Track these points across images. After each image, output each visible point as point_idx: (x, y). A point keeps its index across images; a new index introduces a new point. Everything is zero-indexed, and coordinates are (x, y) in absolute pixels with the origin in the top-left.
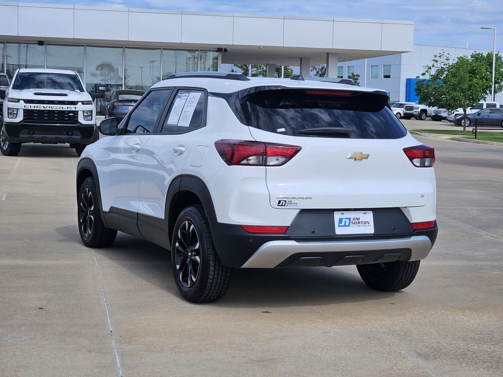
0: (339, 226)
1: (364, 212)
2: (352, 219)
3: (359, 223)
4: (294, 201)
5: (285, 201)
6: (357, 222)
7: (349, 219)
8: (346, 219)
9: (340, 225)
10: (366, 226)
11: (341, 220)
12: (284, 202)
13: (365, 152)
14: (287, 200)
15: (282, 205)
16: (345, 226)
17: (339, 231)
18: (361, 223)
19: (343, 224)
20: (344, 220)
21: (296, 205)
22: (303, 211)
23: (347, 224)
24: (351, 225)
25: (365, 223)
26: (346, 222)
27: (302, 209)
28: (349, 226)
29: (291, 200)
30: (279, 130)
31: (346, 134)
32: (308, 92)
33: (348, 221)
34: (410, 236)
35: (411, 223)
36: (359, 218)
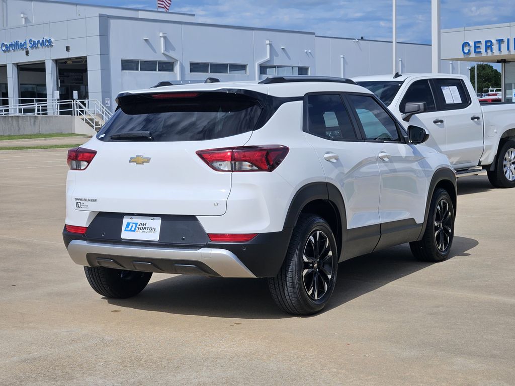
0: (125, 230)
1: (152, 218)
2: (139, 224)
3: (145, 229)
6: (144, 227)
7: (136, 224)
8: (133, 223)
9: (127, 229)
10: (152, 232)
11: (128, 224)
14: (81, 202)
15: (79, 207)
16: (131, 230)
17: (125, 235)
19: (129, 228)
20: (131, 225)
21: (87, 207)
23: (133, 229)
24: (136, 230)
25: (151, 229)
26: (132, 226)
27: (100, 212)
28: (134, 231)
29: (84, 202)
30: (101, 136)
31: (146, 137)
33: (134, 225)
34: (200, 247)
35: (208, 234)
36: (146, 224)
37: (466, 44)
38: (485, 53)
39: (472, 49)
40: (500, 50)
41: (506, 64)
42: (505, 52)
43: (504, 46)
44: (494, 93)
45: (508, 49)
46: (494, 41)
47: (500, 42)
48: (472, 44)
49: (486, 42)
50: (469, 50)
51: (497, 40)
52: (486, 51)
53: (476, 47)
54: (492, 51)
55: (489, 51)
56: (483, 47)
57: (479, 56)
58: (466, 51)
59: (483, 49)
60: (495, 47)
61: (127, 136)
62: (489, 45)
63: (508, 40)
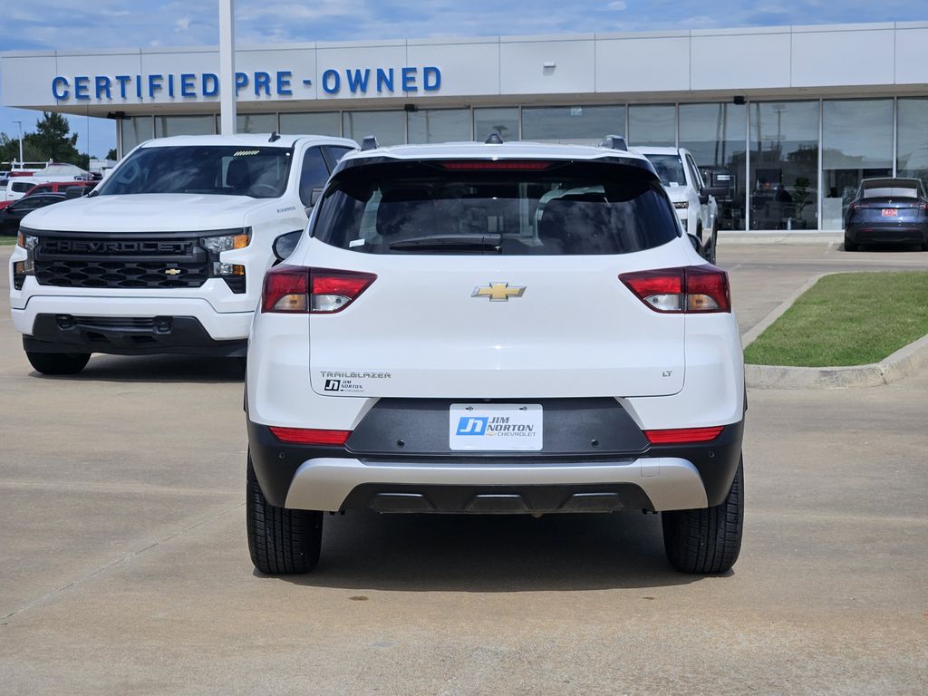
0: (459, 433)
2: (490, 420)
3: (507, 428)
4: (354, 381)
5: (339, 381)
6: (503, 425)
7: (485, 420)
8: (476, 419)
9: (462, 431)
10: (524, 435)
11: (464, 422)
12: (336, 383)
13: (516, 284)
14: (342, 379)
15: (332, 389)
16: (472, 433)
17: (457, 443)
18: (511, 428)
19: (469, 429)
20: (471, 422)
21: (359, 389)
22: (385, 403)
23: (478, 429)
24: (486, 432)
25: (522, 428)
26: (475, 425)
27: (382, 398)
28: (482, 433)
29: (349, 379)
30: (353, 243)
31: (490, 245)
32: (446, 165)
33: (480, 423)
34: (635, 457)
35: (643, 431)
36: (508, 419)
37: (59, 81)
38: (96, 99)
39: (72, 90)
40: (123, 95)
41: (124, 121)
42: (132, 99)
43: (131, 88)
44: (21, 170)
45: (139, 94)
46: (112, 79)
47: (124, 80)
48: (71, 81)
49: (98, 79)
50: (66, 93)
51: (117, 78)
52: (98, 96)
53: (78, 88)
54: (108, 96)
55: (104, 95)
56: (92, 87)
57: (84, 103)
58: (61, 94)
59: (92, 91)
60: (115, 88)
61: (440, 243)
62: (103, 85)
63: (139, 78)
